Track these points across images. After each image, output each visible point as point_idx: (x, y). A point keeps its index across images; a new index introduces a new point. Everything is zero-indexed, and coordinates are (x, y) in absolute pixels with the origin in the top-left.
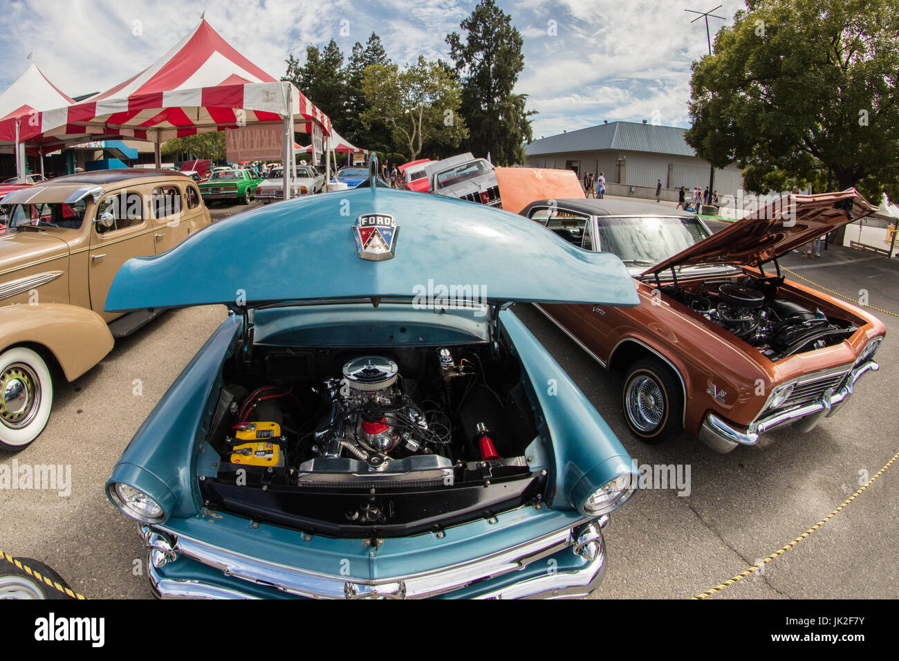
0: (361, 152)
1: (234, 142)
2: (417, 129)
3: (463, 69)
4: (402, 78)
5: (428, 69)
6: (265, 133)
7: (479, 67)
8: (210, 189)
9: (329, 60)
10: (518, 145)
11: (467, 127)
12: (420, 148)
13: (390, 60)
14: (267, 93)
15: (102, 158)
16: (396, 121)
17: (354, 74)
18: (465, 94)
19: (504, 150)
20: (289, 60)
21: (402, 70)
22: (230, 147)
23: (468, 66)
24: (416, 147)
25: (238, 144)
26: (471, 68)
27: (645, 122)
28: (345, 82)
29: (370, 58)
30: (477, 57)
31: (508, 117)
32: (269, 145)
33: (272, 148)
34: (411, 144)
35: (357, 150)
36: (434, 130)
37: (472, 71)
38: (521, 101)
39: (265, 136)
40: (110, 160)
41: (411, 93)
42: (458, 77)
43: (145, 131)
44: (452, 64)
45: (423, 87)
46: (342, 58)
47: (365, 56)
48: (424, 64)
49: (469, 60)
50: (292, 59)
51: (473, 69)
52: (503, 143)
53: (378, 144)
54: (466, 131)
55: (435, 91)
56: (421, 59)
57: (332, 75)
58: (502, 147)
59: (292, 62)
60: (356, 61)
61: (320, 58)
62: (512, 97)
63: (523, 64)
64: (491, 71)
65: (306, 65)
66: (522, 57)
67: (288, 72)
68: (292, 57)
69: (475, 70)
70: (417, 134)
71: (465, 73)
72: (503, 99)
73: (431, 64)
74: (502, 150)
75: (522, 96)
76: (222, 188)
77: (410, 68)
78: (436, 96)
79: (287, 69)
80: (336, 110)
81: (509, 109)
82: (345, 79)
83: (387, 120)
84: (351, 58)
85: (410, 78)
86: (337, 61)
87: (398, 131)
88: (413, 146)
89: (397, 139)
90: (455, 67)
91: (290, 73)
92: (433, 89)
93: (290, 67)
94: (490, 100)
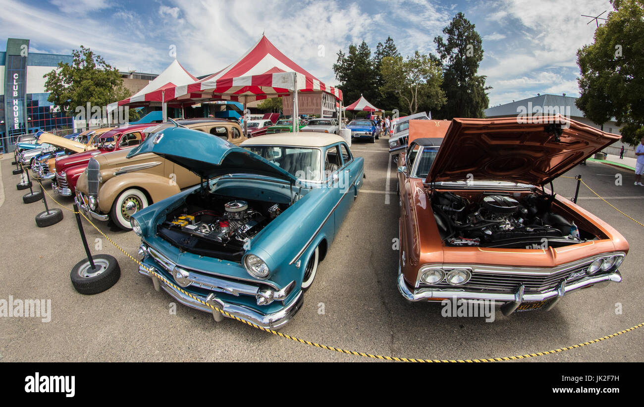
0: (380, 111)
1: (288, 104)
2: (415, 97)
3: (445, 59)
4: (406, 65)
5: (421, 60)
7: (455, 58)
8: (275, 130)
9: (361, 53)
10: (480, 109)
11: (446, 97)
12: (416, 110)
13: (400, 54)
14: (284, 78)
15: (225, 110)
16: (402, 93)
17: (378, 62)
18: (446, 74)
19: (470, 112)
20: (339, 53)
21: (405, 60)
22: (285, 106)
23: (449, 57)
24: (413, 109)
26: (450, 59)
27: (564, 95)
28: (372, 68)
29: (386, 53)
30: (454, 52)
31: (473, 90)
32: (307, 105)
33: (309, 107)
34: (411, 107)
35: (377, 109)
36: (425, 98)
37: (451, 61)
38: (482, 81)
39: (305, 100)
40: (230, 111)
41: (411, 75)
42: (442, 65)
43: (238, 97)
44: (438, 56)
45: (419, 70)
46: (370, 52)
47: (385, 51)
48: (419, 56)
49: (449, 54)
51: (452, 59)
52: (470, 108)
54: (445, 99)
55: (426, 73)
56: (417, 53)
57: (364, 63)
58: (469, 110)
59: (341, 55)
60: (379, 54)
61: (357, 53)
62: (475, 77)
63: (482, 56)
64: (463, 61)
65: (348, 57)
66: (483, 51)
67: (338, 61)
68: (341, 52)
69: (453, 60)
70: (414, 101)
71: (446, 62)
72: (471, 78)
73: (423, 56)
74: (469, 112)
75: (482, 77)
76: (281, 130)
77: (409, 59)
78: (427, 76)
79: (338, 59)
80: (366, 85)
81: (473, 85)
82: (372, 65)
83: (396, 92)
84: (376, 52)
85: (412, 65)
86: (367, 55)
87: (403, 98)
88: (412, 108)
89: (402, 104)
90: (440, 58)
91: (339, 61)
92: (424, 72)
93: (339, 58)
94: (463, 80)
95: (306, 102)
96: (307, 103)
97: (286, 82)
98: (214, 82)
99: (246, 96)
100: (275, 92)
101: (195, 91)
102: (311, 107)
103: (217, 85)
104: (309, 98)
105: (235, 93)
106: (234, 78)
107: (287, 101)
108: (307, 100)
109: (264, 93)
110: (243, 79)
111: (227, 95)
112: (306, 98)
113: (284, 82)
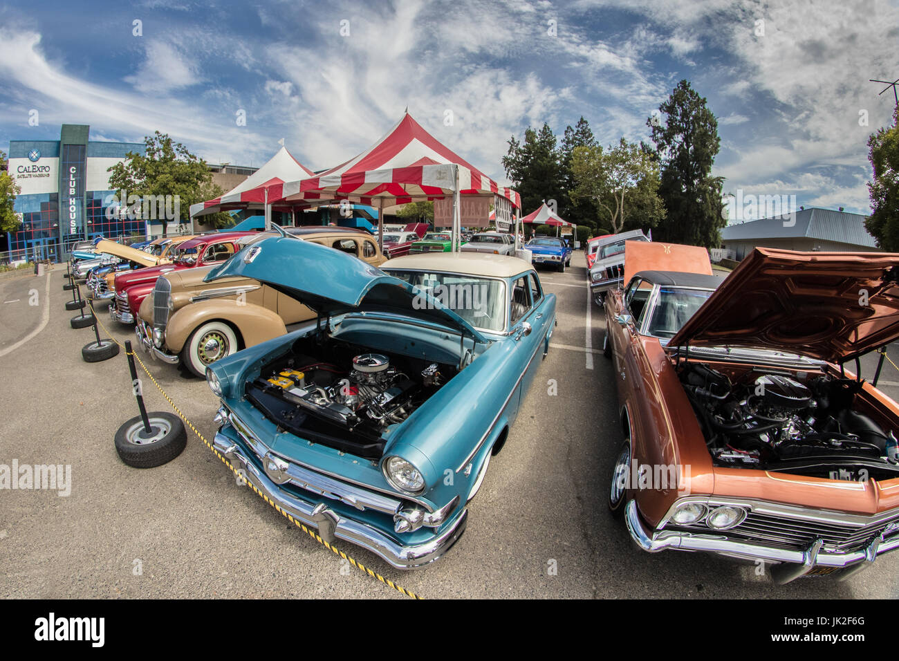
0: (569, 226)
1: (441, 211)
2: (620, 207)
3: (664, 151)
4: (606, 159)
5: (629, 150)
6: (466, 204)
7: (679, 149)
8: (422, 247)
9: (543, 142)
10: (714, 228)
11: (665, 208)
12: (622, 225)
13: (598, 143)
14: (440, 173)
15: (352, 217)
16: (602, 200)
17: (566, 155)
18: (665, 174)
19: (700, 232)
20: (510, 141)
21: (606, 152)
22: (437, 214)
23: (668, 148)
24: (618, 225)
25: (444, 212)
26: (671, 150)
27: (841, 209)
28: (558, 162)
29: (579, 140)
30: (676, 139)
31: (704, 199)
32: (469, 214)
33: (471, 217)
34: (614, 221)
35: (565, 223)
36: (635, 209)
37: (672, 154)
38: (718, 184)
39: (466, 206)
40: (358, 219)
41: (615, 173)
42: (659, 159)
43: (370, 199)
44: (654, 146)
45: (625, 167)
46: (555, 140)
47: (576, 139)
48: (626, 146)
49: (669, 143)
50: (513, 141)
51: (673, 151)
52: (700, 225)
53: (586, 220)
54: (663, 212)
55: (636, 172)
56: (622, 141)
57: (547, 156)
58: (699, 229)
59: (513, 143)
60: (568, 143)
61: (536, 140)
62: (708, 179)
63: (719, 146)
64: (690, 153)
65: (524, 146)
66: (719, 140)
67: (510, 151)
68: (513, 138)
69: (675, 153)
70: (619, 212)
71: (665, 156)
72: (701, 181)
73: (632, 146)
74: (698, 233)
75: (718, 179)
76: (431, 248)
77: (613, 150)
78: (638, 176)
79: (509, 149)
80: (550, 188)
81: (705, 191)
82: (558, 159)
83: (594, 198)
84: (564, 140)
85: (616, 159)
86: (551, 144)
87: (603, 208)
88: (616, 224)
89: (602, 216)
90: (656, 149)
91: (511, 153)
92: (634, 169)
93: (511, 148)
94: (689, 183)
95: (468, 208)
96: (470, 210)
97: (443, 178)
98: (338, 178)
99: (382, 198)
100: (424, 193)
101: (311, 188)
102: (474, 217)
103: (342, 181)
104: (473, 203)
105: (367, 194)
106: (367, 172)
107: (441, 207)
108: (470, 206)
109: (408, 195)
110: (380, 173)
111: (356, 195)
112: (468, 203)
113: (440, 179)
